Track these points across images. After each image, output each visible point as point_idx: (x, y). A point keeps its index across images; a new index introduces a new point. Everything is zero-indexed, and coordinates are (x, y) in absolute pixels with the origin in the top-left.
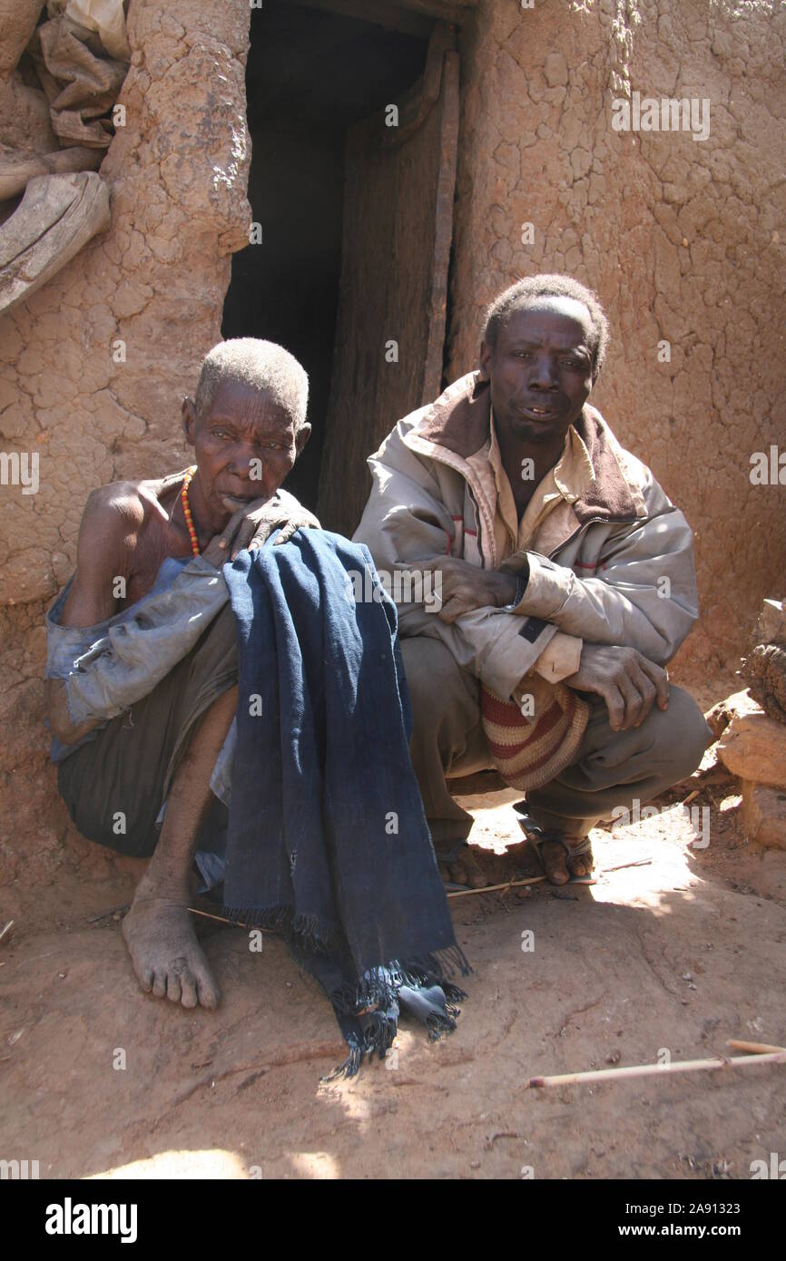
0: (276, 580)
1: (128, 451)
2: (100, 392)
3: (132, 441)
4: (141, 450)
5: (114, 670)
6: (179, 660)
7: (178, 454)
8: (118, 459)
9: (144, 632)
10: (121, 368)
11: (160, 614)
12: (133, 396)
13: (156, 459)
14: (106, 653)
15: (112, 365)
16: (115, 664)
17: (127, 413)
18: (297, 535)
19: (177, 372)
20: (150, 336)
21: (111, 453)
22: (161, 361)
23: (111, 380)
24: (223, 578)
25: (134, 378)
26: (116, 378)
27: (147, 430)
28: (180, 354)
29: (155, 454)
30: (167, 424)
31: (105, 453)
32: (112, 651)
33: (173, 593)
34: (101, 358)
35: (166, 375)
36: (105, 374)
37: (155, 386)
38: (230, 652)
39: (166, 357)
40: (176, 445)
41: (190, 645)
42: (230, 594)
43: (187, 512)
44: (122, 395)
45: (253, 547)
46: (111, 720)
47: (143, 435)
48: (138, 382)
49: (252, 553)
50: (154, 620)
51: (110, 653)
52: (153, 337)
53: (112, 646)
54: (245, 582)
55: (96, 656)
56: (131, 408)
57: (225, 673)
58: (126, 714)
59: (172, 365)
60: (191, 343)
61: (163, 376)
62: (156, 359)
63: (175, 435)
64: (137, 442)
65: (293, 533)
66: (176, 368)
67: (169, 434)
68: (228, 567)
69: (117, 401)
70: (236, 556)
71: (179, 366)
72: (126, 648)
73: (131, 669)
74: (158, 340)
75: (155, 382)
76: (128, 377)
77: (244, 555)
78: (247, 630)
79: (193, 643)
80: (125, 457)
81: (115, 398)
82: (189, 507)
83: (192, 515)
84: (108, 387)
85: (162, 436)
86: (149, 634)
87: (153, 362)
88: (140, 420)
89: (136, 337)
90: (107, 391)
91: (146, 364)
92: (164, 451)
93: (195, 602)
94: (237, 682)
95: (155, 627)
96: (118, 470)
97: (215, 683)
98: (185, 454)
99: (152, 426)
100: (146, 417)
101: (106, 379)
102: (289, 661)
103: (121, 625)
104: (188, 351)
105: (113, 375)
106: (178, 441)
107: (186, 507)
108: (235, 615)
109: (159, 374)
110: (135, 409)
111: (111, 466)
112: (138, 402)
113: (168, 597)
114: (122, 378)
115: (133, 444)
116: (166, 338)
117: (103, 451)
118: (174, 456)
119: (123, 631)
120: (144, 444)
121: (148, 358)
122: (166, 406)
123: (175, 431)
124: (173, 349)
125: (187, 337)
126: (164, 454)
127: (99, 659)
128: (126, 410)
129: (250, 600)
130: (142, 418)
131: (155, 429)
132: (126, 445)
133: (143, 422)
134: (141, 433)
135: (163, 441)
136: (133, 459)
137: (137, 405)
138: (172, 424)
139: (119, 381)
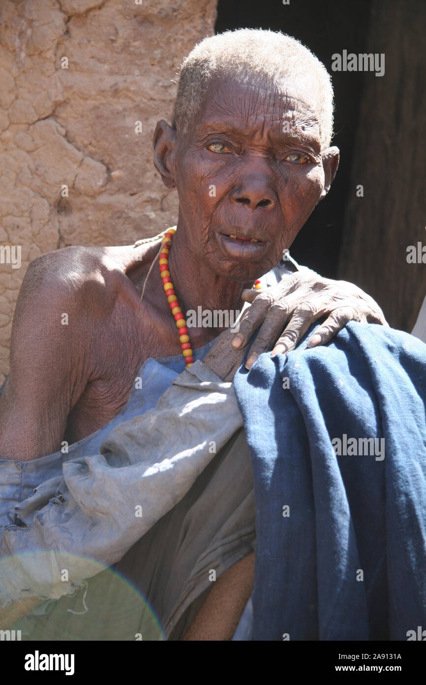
0: (311, 400)
1: (81, 209)
2: (42, 122)
3: (87, 195)
4: (98, 208)
5: (67, 525)
6: (164, 513)
7: (153, 215)
8: (65, 221)
9: (116, 470)
10: (71, 87)
11: (139, 444)
12: (89, 129)
13: (121, 221)
14: (57, 499)
15: (59, 84)
16: (68, 516)
17: (79, 155)
18: (344, 333)
19: (152, 93)
20: (113, 41)
21: (55, 211)
22: (130, 78)
23: (58, 105)
24: (233, 393)
25: (91, 103)
26: (65, 103)
27: (109, 179)
28: (156, 68)
29: (119, 214)
30: (137, 171)
31: (47, 212)
32: (65, 496)
33: (159, 413)
34: (43, 73)
35: (138, 99)
36: (49, 98)
37: (122, 114)
38: (245, 503)
39: (137, 72)
40: (150, 201)
41: (181, 491)
42: (244, 418)
43: (168, 286)
44: (74, 127)
45: (278, 350)
46: (56, 602)
47: (103, 186)
48: (96, 108)
49: (276, 360)
50: (130, 453)
51: (63, 500)
52: (120, 42)
53: (66, 489)
54: (267, 403)
55: (42, 503)
56: (86, 146)
57: (234, 536)
58: (79, 593)
59: (146, 84)
60: (173, 51)
61: (133, 101)
62: (123, 75)
63: (149, 187)
64: (93, 197)
65: (338, 330)
66: (152, 89)
67: (140, 185)
68: (241, 379)
69: (66, 136)
70: (252, 363)
71: (155, 85)
72: (88, 493)
73: (94, 525)
74: (126, 47)
75: (120, 108)
76: (82, 101)
77: (265, 362)
78: (269, 474)
79: (186, 488)
80: (75, 218)
81: (63, 131)
82: (171, 280)
83: (175, 291)
84: (53, 115)
85: (131, 188)
86: (122, 473)
87: (119, 79)
88: (99, 165)
89: (93, 43)
90: (51, 121)
91: (109, 81)
92: (132, 209)
93: (191, 428)
94: (251, 551)
95: (131, 464)
96: (66, 237)
97: (220, 550)
98: (163, 214)
99: (115, 173)
100: (107, 159)
101: (49, 104)
102: (332, 521)
103: (80, 459)
104: (168, 62)
105: (60, 98)
106: (154, 195)
107: (166, 280)
108: (252, 452)
109: (127, 97)
110: (91, 148)
111: (55, 231)
112: (95, 138)
113: (151, 419)
114: (72, 102)
115: (88, 199)
116: (137, 44)
117: (44, 209)
118: (147, 216)
119: (84, 468)
120: (103, 199)
121: (111, 73)
122: (137, 143)
123: (149, 181)
124: (147, 61)
125: (168, 43)
126: (132, 214)
127: (46, 509)
128: (79, 149)
129: (272, 430)
130: (102, 162)
131: (119, 178)
132: (78, 201)
133: (104, 168)
134: (100, 183)
135: (132, 195)
136: (88, 221)
137: (94, 142)
138: (145, 171)
139: (69, 109)
